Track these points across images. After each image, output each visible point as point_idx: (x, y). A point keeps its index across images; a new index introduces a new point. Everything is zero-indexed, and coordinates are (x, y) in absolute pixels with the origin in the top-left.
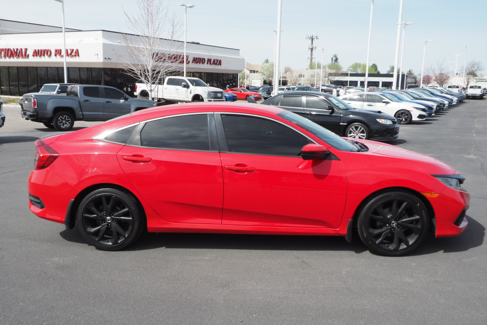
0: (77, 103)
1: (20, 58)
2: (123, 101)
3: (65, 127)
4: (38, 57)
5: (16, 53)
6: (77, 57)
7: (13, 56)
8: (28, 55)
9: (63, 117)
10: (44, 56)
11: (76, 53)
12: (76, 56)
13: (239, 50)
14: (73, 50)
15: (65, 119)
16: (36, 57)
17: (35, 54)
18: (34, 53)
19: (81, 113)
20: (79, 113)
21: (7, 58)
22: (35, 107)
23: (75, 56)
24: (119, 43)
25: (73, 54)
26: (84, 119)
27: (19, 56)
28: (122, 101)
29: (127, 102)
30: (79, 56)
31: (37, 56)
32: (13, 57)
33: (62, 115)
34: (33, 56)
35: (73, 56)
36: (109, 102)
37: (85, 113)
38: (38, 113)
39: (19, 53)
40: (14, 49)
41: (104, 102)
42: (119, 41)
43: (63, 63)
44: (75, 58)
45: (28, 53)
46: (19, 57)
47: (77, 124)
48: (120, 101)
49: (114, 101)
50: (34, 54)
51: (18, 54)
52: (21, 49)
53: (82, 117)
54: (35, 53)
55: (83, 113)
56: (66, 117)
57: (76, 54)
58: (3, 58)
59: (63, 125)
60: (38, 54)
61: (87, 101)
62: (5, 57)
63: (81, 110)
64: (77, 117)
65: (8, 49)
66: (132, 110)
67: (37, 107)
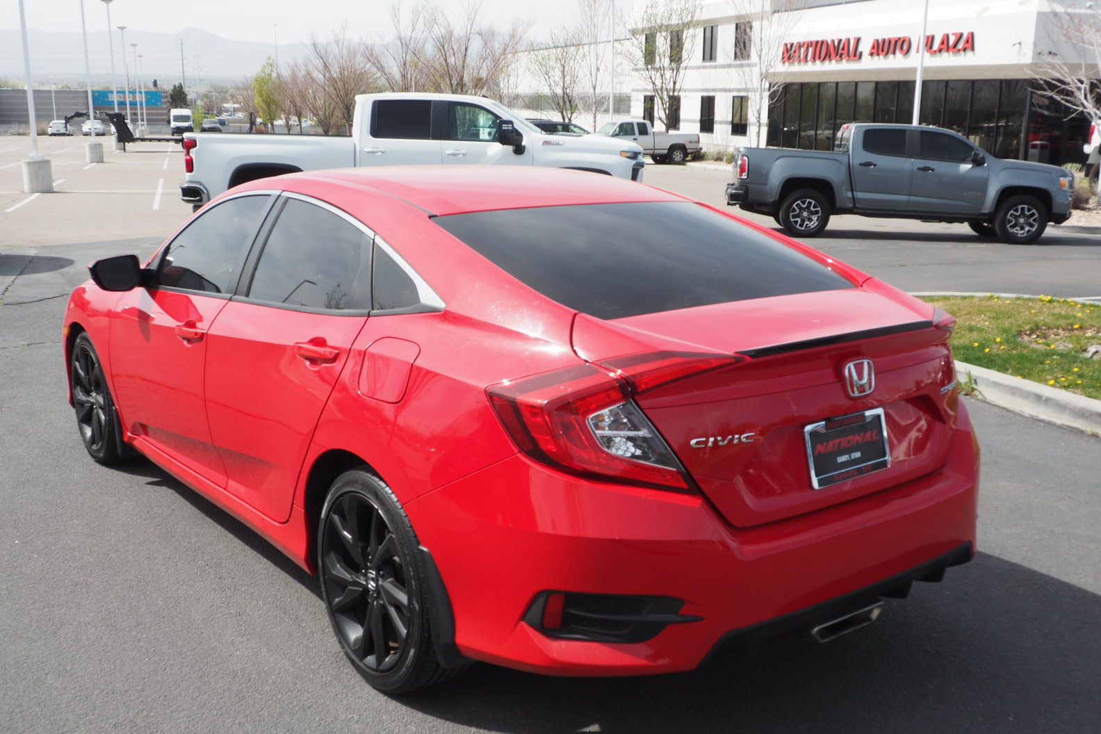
0: (844, 169)
1: (844, 61)
2: (970, 166)
3: (806, 227)
4: (881, 57)
5: (836, 49)
6: (969, 53)
7: (830, 57)
8: (861, 53)
9: (804, 202)
10: (894, 53)
11: (967, 42)
12: (967, 50)
14: (961, 35)
15: (808, 208)
16: (876, 58)
17: (875, 51)
18: (873, 48)
19: (849, 194)
20: (844, 195)
21: (818, 62)
22: (743, 177)
23: (965, 50)
24: (1090, 7)
25: (960, 46)
26: (855, 210)
27: (841, 56)
28: (966, 167)
29: (979, 172)
30: (973, 49)
31: (878, 55)
32: (830, 60)
33: (803, 198)
34: (872, 54)
35: (959, 50)
36: (926, 169)
37: (859, 195)
38: (747, 190)
39: (843, 49)
40: (833, 41)
41: (915, 167)
42: (1088, 4)
43: (914, 70)
44: (965, 55)
45: (860, 49)
46: (841, 59)
47: (837, 222)
48: (959, 167)
49: (941, 167)
50: (873, 51)
51: (840, 51)
52: (849, 40)
53: (851, 205)
54: (876, 47)
55: (855, 196)
56: (810, 203)
57: (967, 46)
58: (810, 63)
59: (803, 222)
60: (883, 51)
61: (868, 164)
62: (814, 58)
63: (850, 188)
64: (839, 204)
65: (822, 42)
66: (992, 192)
67: (746, 177)
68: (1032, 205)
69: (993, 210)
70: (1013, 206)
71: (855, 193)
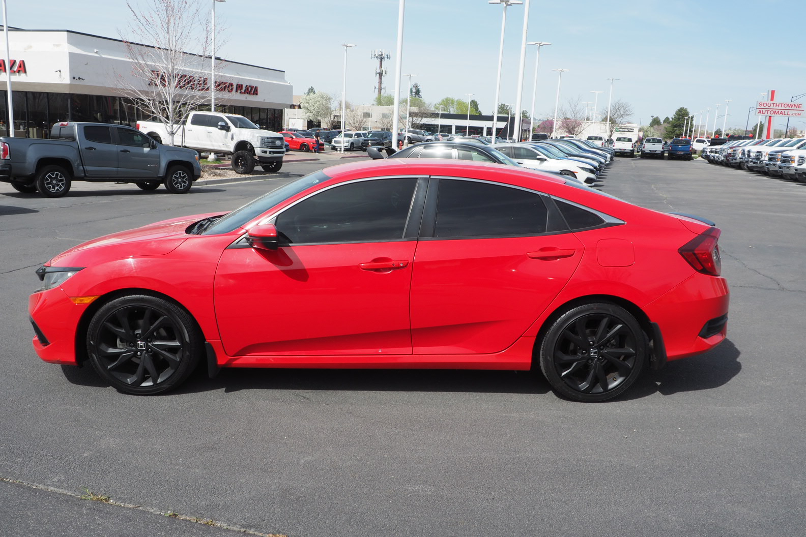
0: (75, 152)
2: (149, 149)
3: (56, 190)
6: (23, 75)
9: (53, 174)
11: (20, 66)
12: (21, 72)
13: (284, 72)
14: (14, 62)
15: (56, 178)
19: (81, 168)
20: (78, 167)
22: (6, 158)
23: (19, 72)
24: (97, 52)
25: (15, 69)
26: (86, 178)
28: (147, 149)
29: (154, 152)
30: (25, 72)
33: (52, 171)
35: (15, 72)
36: (125, 151)
37: (88, 168)
38: (10, 167)
41: (119, 150)
44: (19, 75)
47: (76, 186)
48: (143, 150)
49: (134, 150)
53: (83, 175)
55: (85, 169)
56: (57, 174)
57: (20, 69)
59: (54, 187)
61: (91, 148)
63: (81, 164)
64: (76, 174)
66: (163, 164)
67: (9, 158)
68: (184, 171)
69: (165, 175)
70: (175, 172)
71: (84, 167)
